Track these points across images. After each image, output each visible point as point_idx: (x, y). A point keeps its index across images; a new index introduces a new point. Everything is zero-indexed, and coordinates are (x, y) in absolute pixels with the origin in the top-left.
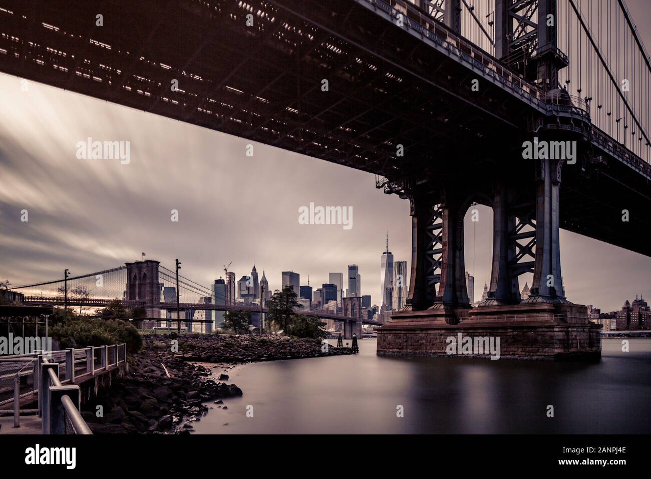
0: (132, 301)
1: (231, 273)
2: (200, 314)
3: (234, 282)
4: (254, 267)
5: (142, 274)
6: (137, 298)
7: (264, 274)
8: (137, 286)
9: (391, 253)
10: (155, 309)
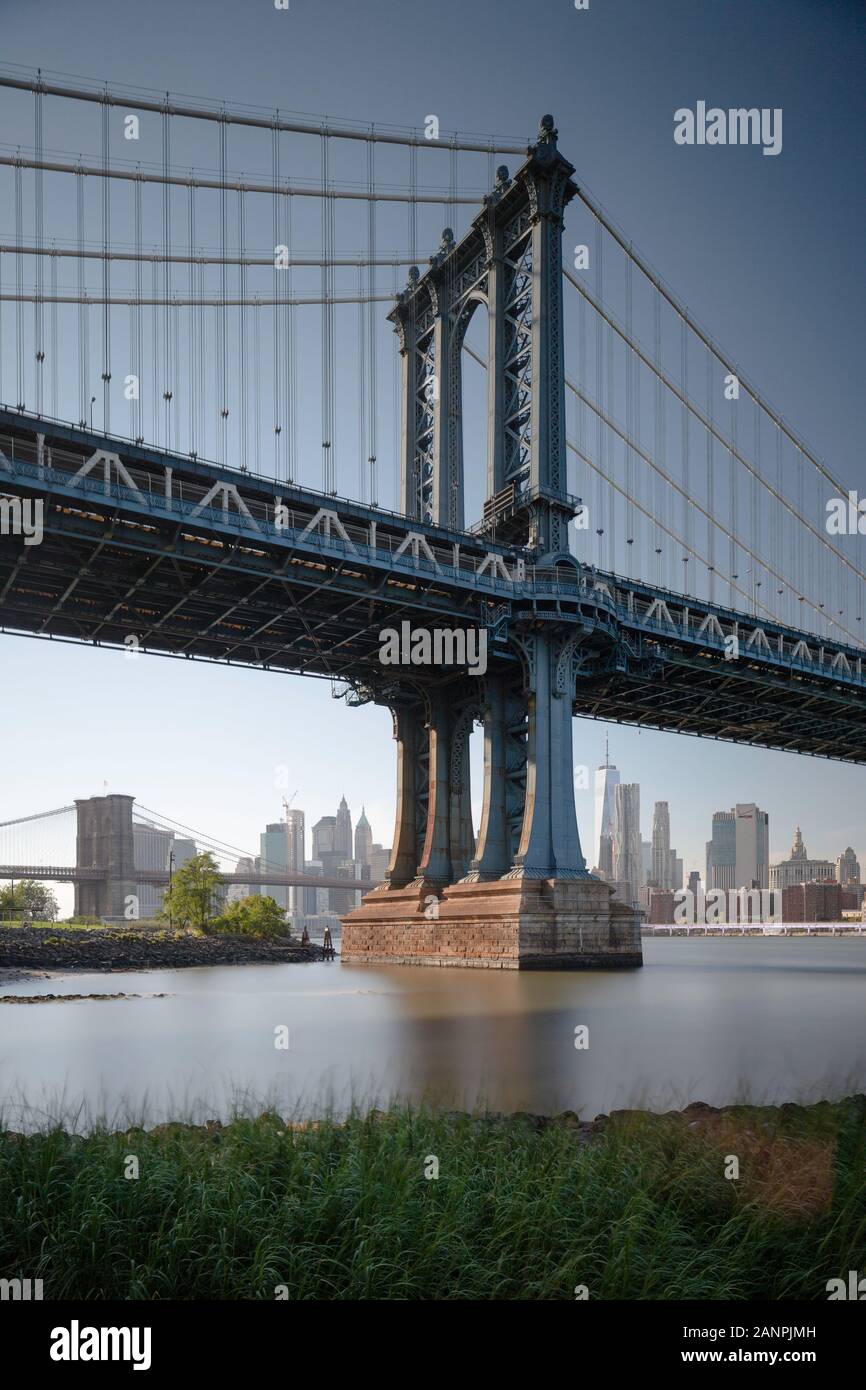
0: (87, 868)
1: (295, 811)
2: (239, 890)
3: (303, 828)
4: (344, 799)
5: (104, 818)
6: (95, 862)
7: (363, 813)
8: (95, 842)
9: (615, 768)
10: (126, 883)
